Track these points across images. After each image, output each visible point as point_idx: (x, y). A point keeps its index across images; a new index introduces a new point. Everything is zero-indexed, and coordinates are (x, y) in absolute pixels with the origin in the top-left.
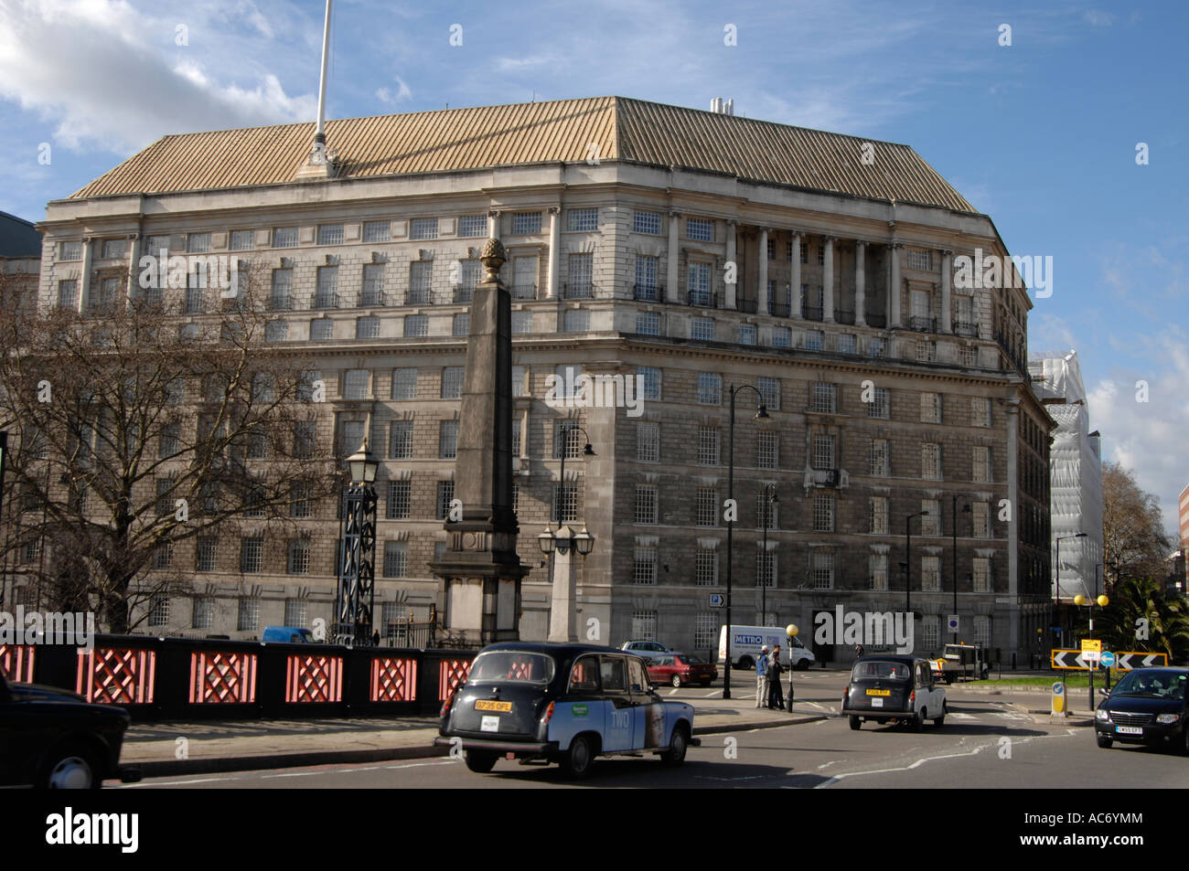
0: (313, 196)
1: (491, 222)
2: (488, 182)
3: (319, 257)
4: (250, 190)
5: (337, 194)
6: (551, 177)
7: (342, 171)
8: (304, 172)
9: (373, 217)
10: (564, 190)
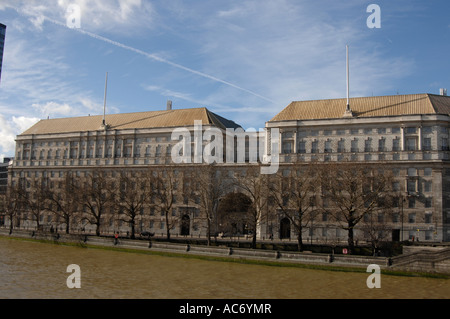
0: (349, 122)
1: (402, 130)
2: (400, 119)
3: (352, 138)
4: (329, 119)
5: (356, 121)
6: (418, 118)
7: (355, 114)
8: (345, 115)
9: (367, 128)
10: (422, 122)
